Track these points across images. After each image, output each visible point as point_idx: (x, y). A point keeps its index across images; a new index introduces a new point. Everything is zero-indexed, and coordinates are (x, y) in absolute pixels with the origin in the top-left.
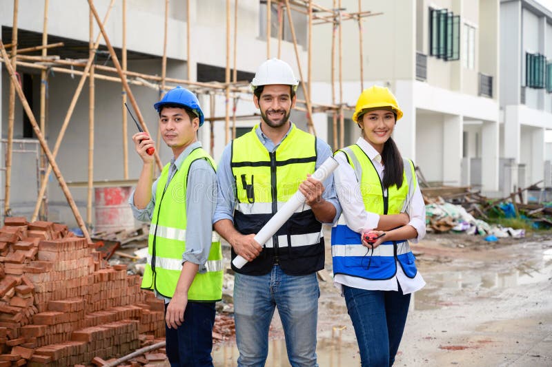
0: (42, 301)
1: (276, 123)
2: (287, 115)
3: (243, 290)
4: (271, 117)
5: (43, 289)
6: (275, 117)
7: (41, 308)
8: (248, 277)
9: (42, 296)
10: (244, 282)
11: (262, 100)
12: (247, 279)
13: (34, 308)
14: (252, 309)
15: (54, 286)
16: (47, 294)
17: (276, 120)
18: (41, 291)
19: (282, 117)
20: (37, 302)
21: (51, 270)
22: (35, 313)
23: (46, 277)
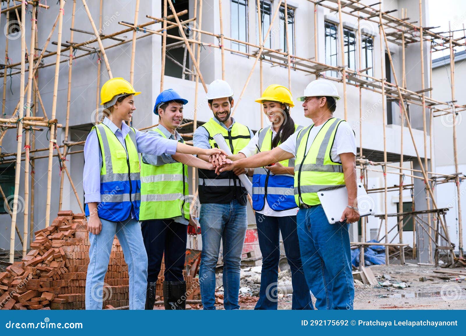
0: (73, 265)
1: (222, 119)
2: (229, 113)
3: (214, 213)
4: (220, 116)
5: (74, 256)
6: (222, 116)
7: (71, 269)
8: (218, 205)
9: (73, 261)
10: (215, 208)
11: (213, 106)
12: (217, 207)
13: (65, 269)
14: (220, 224)
15: (83, 255)
16: (77, 260)
17: (222, 118)
18: (71, 258)
19: (225, 115)
20: (68, 265)
21: (80, 244)
22: (65, 272)
23: (77, 249)
